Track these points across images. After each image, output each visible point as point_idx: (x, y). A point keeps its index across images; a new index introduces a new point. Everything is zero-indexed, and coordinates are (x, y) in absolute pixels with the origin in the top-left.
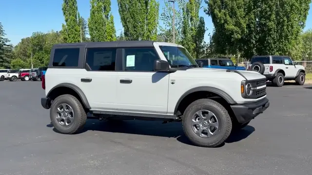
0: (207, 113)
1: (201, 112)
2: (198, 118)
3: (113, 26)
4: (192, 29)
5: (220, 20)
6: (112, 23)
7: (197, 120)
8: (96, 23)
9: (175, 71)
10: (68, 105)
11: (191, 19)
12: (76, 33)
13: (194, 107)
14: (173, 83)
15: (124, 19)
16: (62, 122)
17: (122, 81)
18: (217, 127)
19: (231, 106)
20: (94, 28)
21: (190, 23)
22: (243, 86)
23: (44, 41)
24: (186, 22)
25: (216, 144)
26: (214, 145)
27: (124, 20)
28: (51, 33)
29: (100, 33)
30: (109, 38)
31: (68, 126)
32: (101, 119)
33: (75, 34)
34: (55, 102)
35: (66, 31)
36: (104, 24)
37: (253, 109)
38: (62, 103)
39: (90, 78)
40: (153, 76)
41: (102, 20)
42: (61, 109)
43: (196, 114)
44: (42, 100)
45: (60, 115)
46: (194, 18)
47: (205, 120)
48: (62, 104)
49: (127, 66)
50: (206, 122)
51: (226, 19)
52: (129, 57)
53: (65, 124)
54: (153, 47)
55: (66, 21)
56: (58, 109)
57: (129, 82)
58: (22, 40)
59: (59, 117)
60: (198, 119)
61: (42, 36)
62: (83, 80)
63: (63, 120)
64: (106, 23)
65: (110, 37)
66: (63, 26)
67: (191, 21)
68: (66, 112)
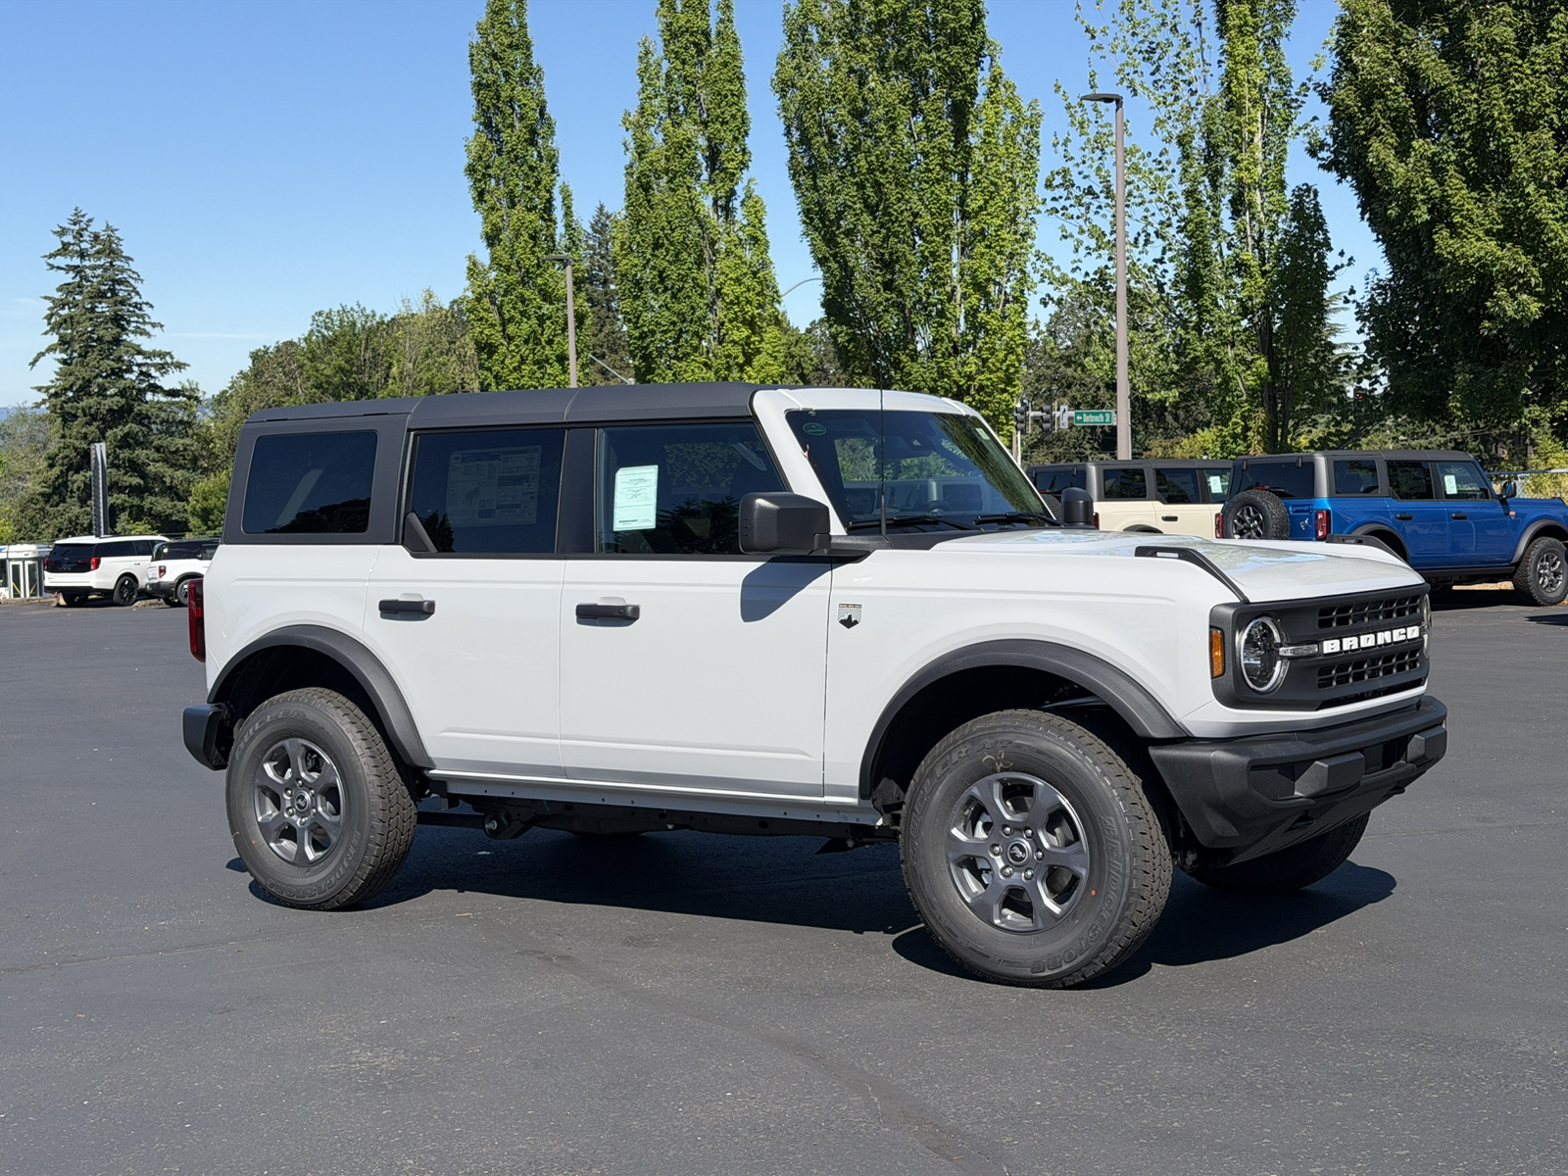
0: (1028, 789)
1: (997, 788)
2: (986, 818)
3: (765, 265)
4: (1241, 267)
5: (1409, 204)
6: (755, 240)
7: (980, 833)
8: (657, 246)
9: (867, 554)
10: (317, 747)
11: (1239, 205)
12: (547, 308)
13: (955, 756)
14: (849, 623)
15: (823, 214)
16: (285, 843)
17: (589, 614)
18: (1084, 872)
19: (1154, 752)
20: (648, 275)
21: (1228, 226)
22: (1219, 632)
23: (380, 361)
24: (1200, 225)
25: (1078, 969)
26: (1069, 974)
27: (821, 222)
28: (418, 308)
29: (683, 307)
30: (736, 336)
31: (316, 862)
32: (493, 825)
33: (541, 319)
34: (249, 734)
35: (486, 301)
36: (704, 252)
37: (1293, 769)
38: (289, 734)
39: (427, 597)
40: (749, 583)
41: (695, 229)
42: (280, 770)
43: (972, 799)
44: (190, 718)
45: (277, 802)
46: (1257, 197)
47: (1019, 829)
48: (286, 743)
49: (618, 526)
50: (1026, 844)
51: (1444, 198)
52: (625, 477)
53: (301, 853)
54: (753, 419)
55: (492, 239)
56: (268, 768)
57: (619, 616)
58: (256, 357)
59: (271, 811)
60: (987, 827)
61: (371, 332)
62: (392, 609)
63: (290, 833)
64: (721, 246)
65: (746, 332)
66: (474, 270)
67: (1236, 213)
68: (307, 786)
